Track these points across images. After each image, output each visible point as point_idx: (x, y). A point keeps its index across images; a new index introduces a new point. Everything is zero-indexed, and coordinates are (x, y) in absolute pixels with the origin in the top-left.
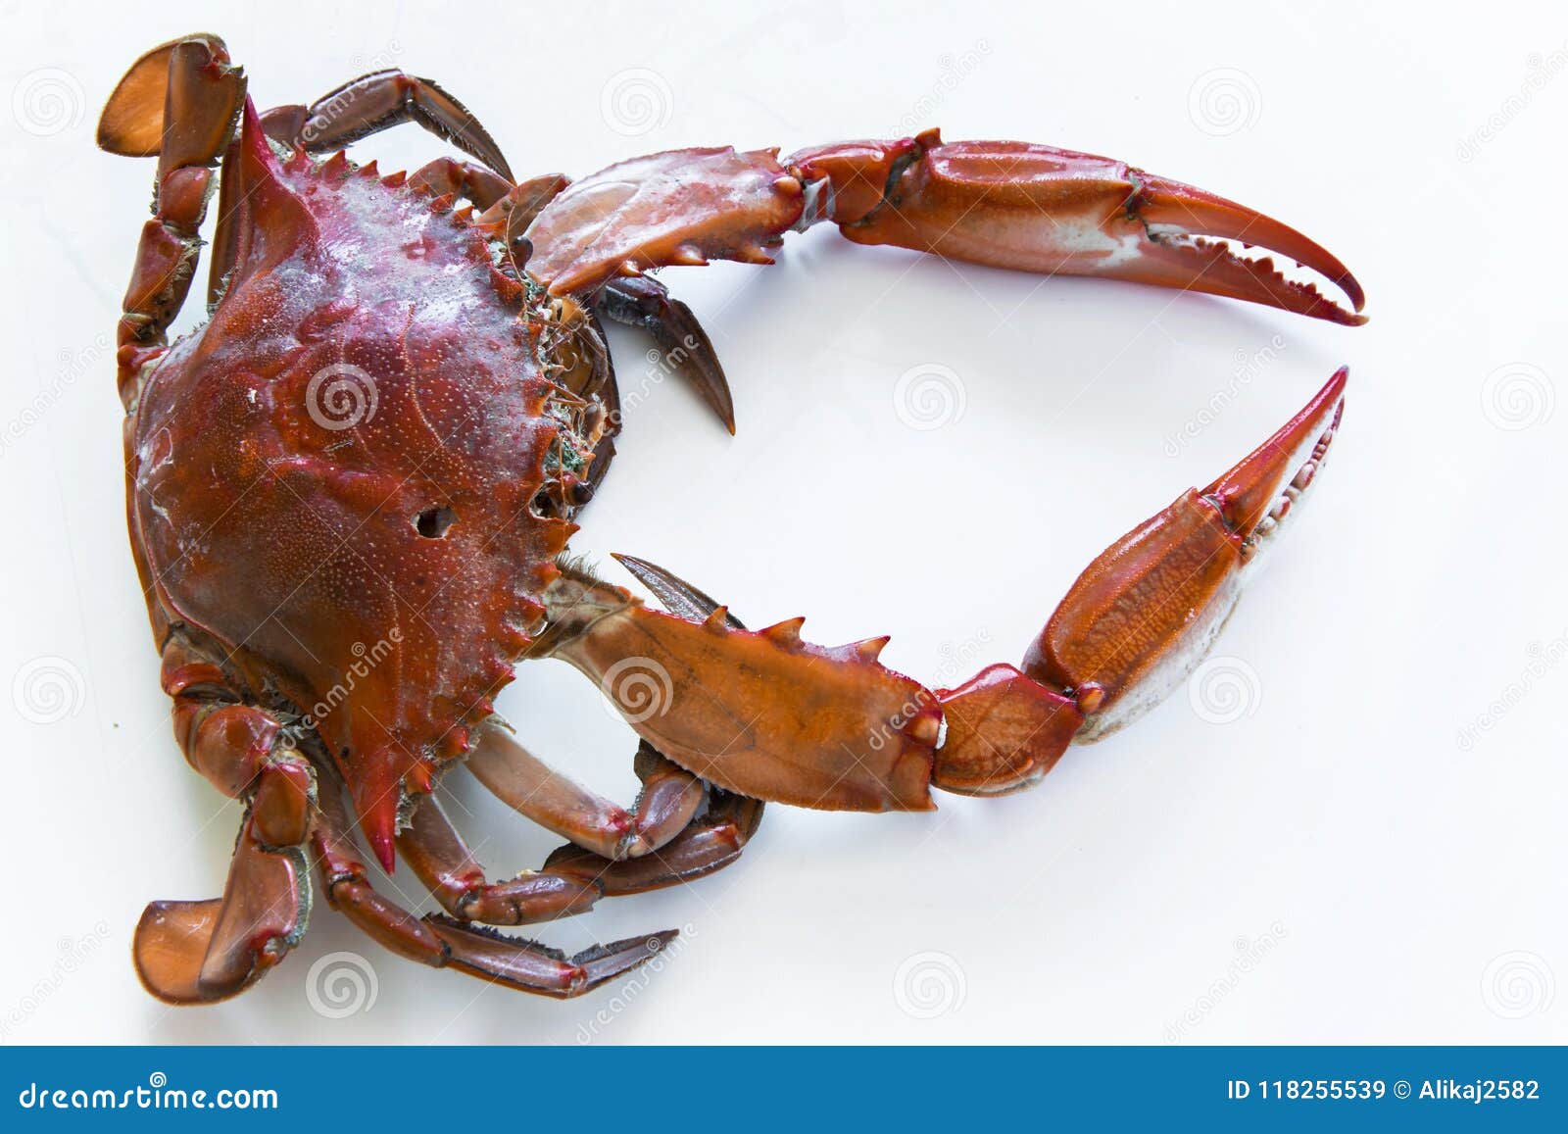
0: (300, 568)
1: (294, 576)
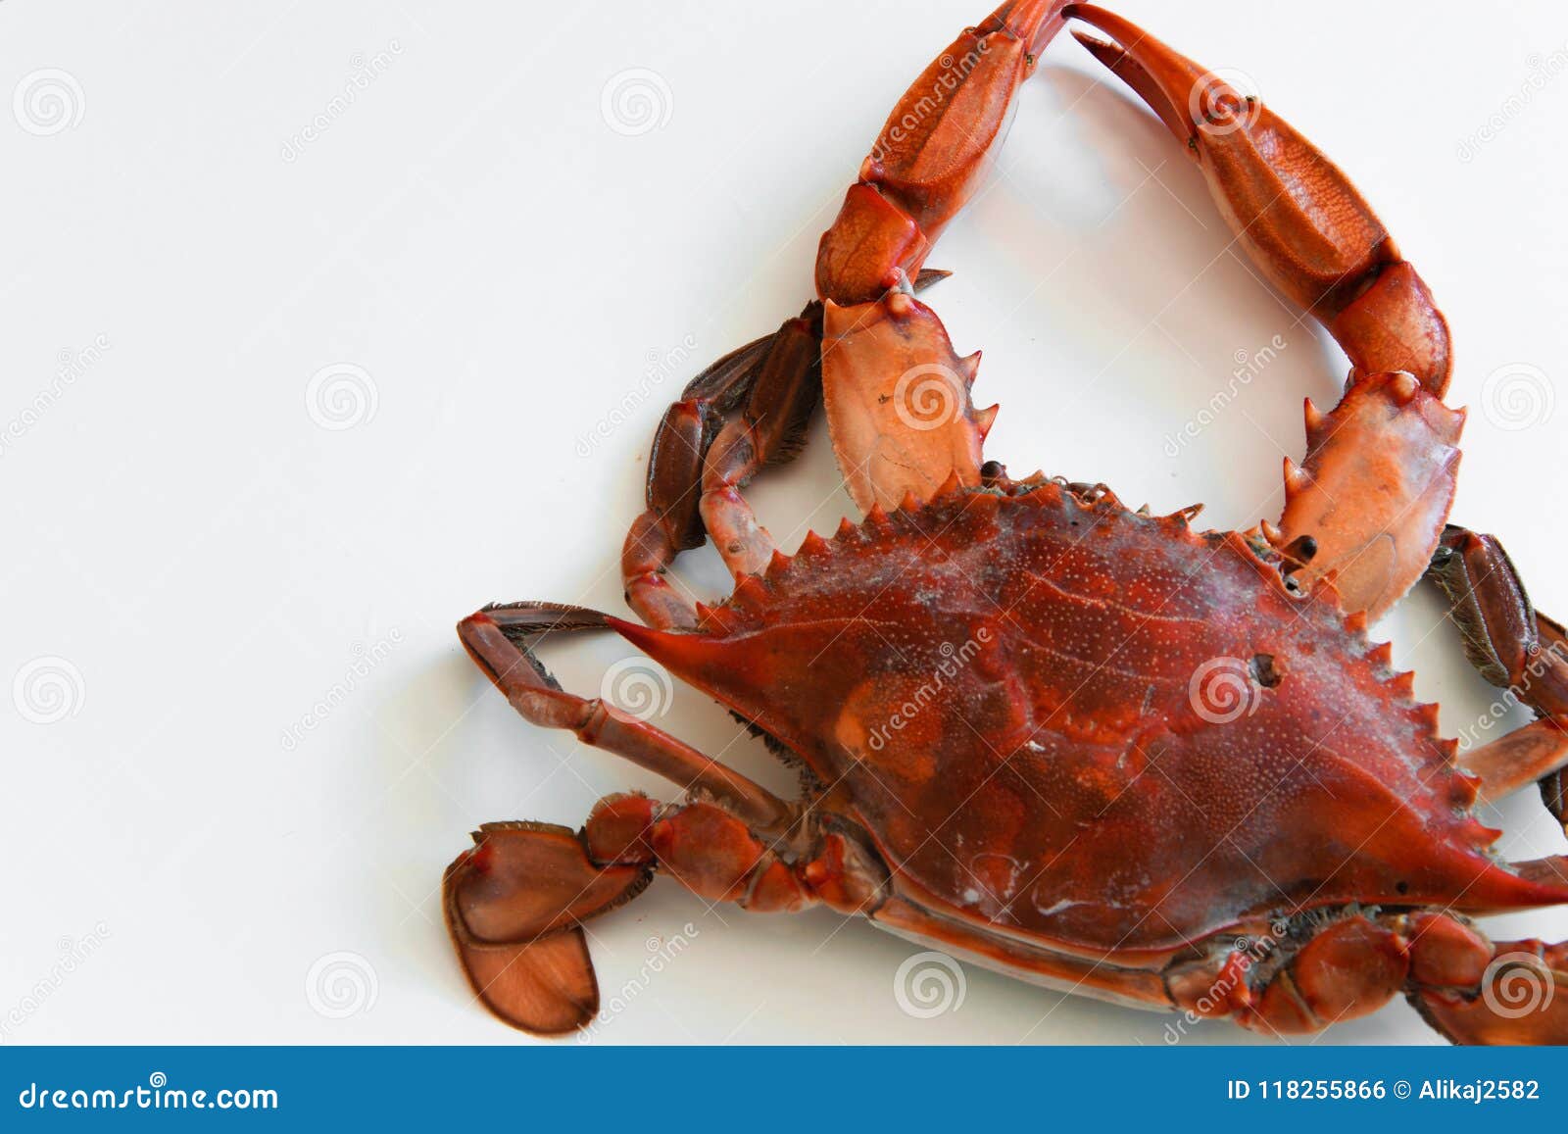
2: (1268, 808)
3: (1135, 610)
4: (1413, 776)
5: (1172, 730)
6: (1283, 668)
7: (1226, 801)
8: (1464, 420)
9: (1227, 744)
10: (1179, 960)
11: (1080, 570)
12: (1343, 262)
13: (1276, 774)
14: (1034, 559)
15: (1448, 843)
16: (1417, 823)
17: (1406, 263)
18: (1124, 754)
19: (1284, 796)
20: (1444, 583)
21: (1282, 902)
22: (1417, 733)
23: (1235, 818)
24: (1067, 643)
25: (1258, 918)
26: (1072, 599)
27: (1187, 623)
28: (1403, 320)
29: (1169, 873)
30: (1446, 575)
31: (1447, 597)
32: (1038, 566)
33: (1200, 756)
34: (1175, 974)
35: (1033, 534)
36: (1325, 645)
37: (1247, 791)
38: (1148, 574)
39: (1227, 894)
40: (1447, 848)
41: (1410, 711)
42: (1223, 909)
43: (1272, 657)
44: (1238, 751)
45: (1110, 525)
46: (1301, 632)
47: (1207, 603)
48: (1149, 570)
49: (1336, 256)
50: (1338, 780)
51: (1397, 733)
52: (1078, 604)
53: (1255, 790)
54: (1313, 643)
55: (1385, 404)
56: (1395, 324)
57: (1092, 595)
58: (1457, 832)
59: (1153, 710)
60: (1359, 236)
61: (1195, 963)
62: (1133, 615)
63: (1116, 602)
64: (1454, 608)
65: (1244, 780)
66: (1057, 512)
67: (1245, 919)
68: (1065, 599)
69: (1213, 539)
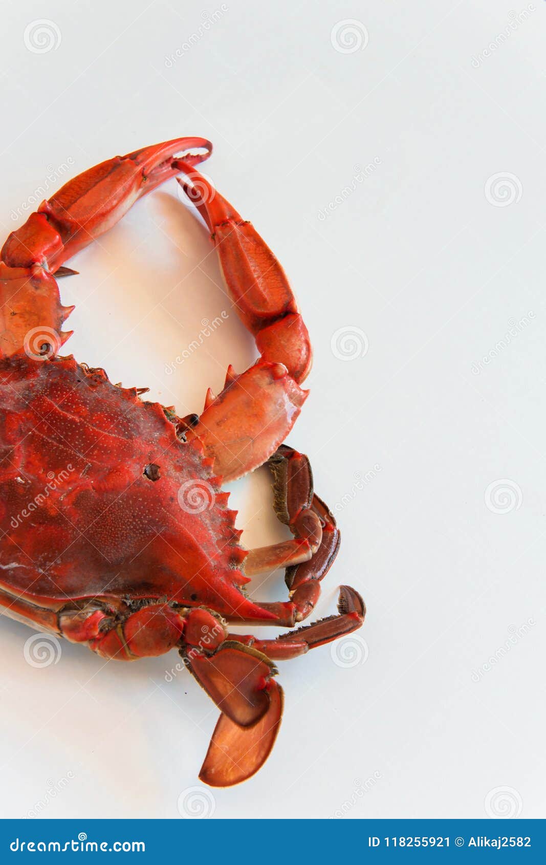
0: (119, 532)
1: (118, 537)
2: (133, 539)
3: (94, 426)
4: (214, 542)
5: (94, 488)
6: (162, 473)
7: (111, 529)
8: (307, 396)
9: (121, 502)
10: (67, 608)
11: (72, 402)
12: (269, 307)
13: (142, 523)
14: (51, 392)
15: (222, 579)
16: (209, 565)
17: (299, 315)
18: (65, 494)
19: (142, 534)
20: (275, 472)
21: (130, 591)
22: (222, 522)
23: (114, 539)
24: (53, 434)
25: (115, 596)
26: (63, 414)
27: (119, 439)
28: (288, 340)
29: (72, 560)
30: (278, 468)
31: (274, 478)
32: (52, 394)
33: (105, 504)
34: (63, 616)
35: (55, 381)
36: (190, 469)
37: (124, 527)
38: (107, 412)
39: (101, 579)
40: (221, 581)
41: (223, 512)
42: (97, 586)
43: (159, 467)
44: (125, 506)
45: (97, 386)
46: (178, 459)
47: (133, 433)
48: (108, 410)
49: (266, 303)
50: (174, 534)
51: (213, 520)
52: (65, 418)
53: (128, 527)
54: (183, 467)
55: (267, 377)
56: (284, 341)
57: (74, 414)
58: (230, 576)
59: (87, 476)
60: (279, 297)
61: (75, 611)
62: (91, 428)
63: (85, 420)
64: (275, 484)
65: (124, 521)
66: (72, 374)
67: (108, 595)
68: (60, 413)
69: (148, 405)
